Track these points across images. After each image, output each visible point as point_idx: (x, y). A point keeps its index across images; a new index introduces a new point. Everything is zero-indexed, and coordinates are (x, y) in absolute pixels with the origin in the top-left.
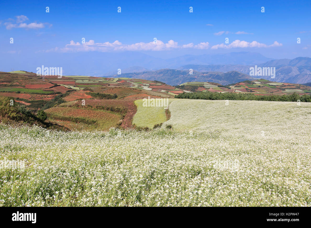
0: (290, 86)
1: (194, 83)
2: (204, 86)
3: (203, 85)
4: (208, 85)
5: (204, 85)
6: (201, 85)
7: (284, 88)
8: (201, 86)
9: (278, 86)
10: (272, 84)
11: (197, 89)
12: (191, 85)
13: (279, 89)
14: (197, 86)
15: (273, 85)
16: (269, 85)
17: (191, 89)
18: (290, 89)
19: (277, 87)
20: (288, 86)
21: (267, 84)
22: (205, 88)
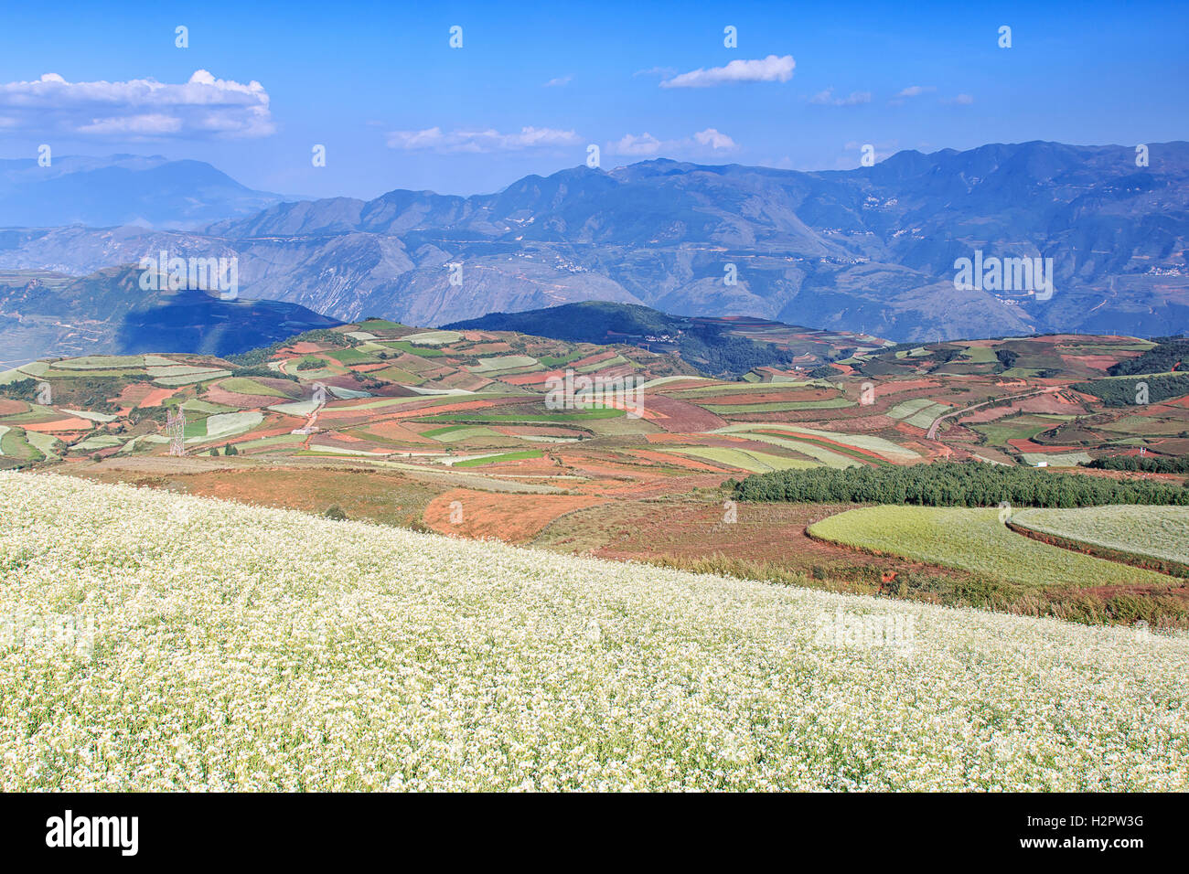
0: (488, 342)
1: (88, 363)
2: (153, 378)
3: (142, 372)
4: (169, 371)
5: (149, 373)
6: (134, 372)
7: (471, 352)
8: (133, 377)
9: (447, 346)
10: (424, 341)
11: (118, 396)
12: (76, 374)
13: (453, 360)
14: (114, 378)
15: (427, 346)
16: (414, 345)
17: (85, 396)
18: (493, 356)
19: (446, 351)
20: (482, 342)
21: (403, 339)
22: (160, 386)
